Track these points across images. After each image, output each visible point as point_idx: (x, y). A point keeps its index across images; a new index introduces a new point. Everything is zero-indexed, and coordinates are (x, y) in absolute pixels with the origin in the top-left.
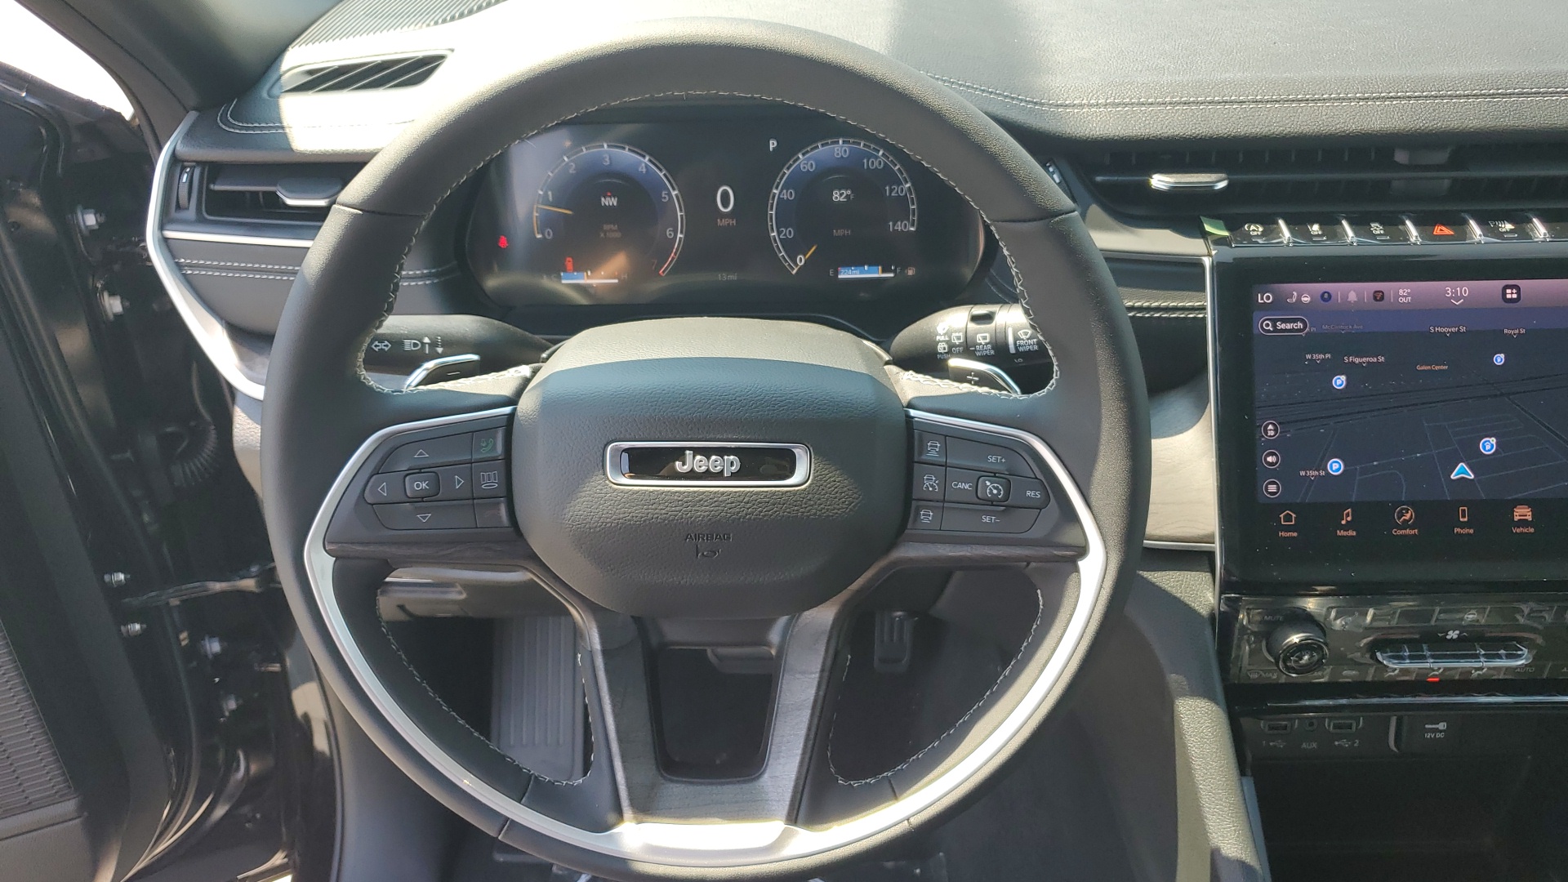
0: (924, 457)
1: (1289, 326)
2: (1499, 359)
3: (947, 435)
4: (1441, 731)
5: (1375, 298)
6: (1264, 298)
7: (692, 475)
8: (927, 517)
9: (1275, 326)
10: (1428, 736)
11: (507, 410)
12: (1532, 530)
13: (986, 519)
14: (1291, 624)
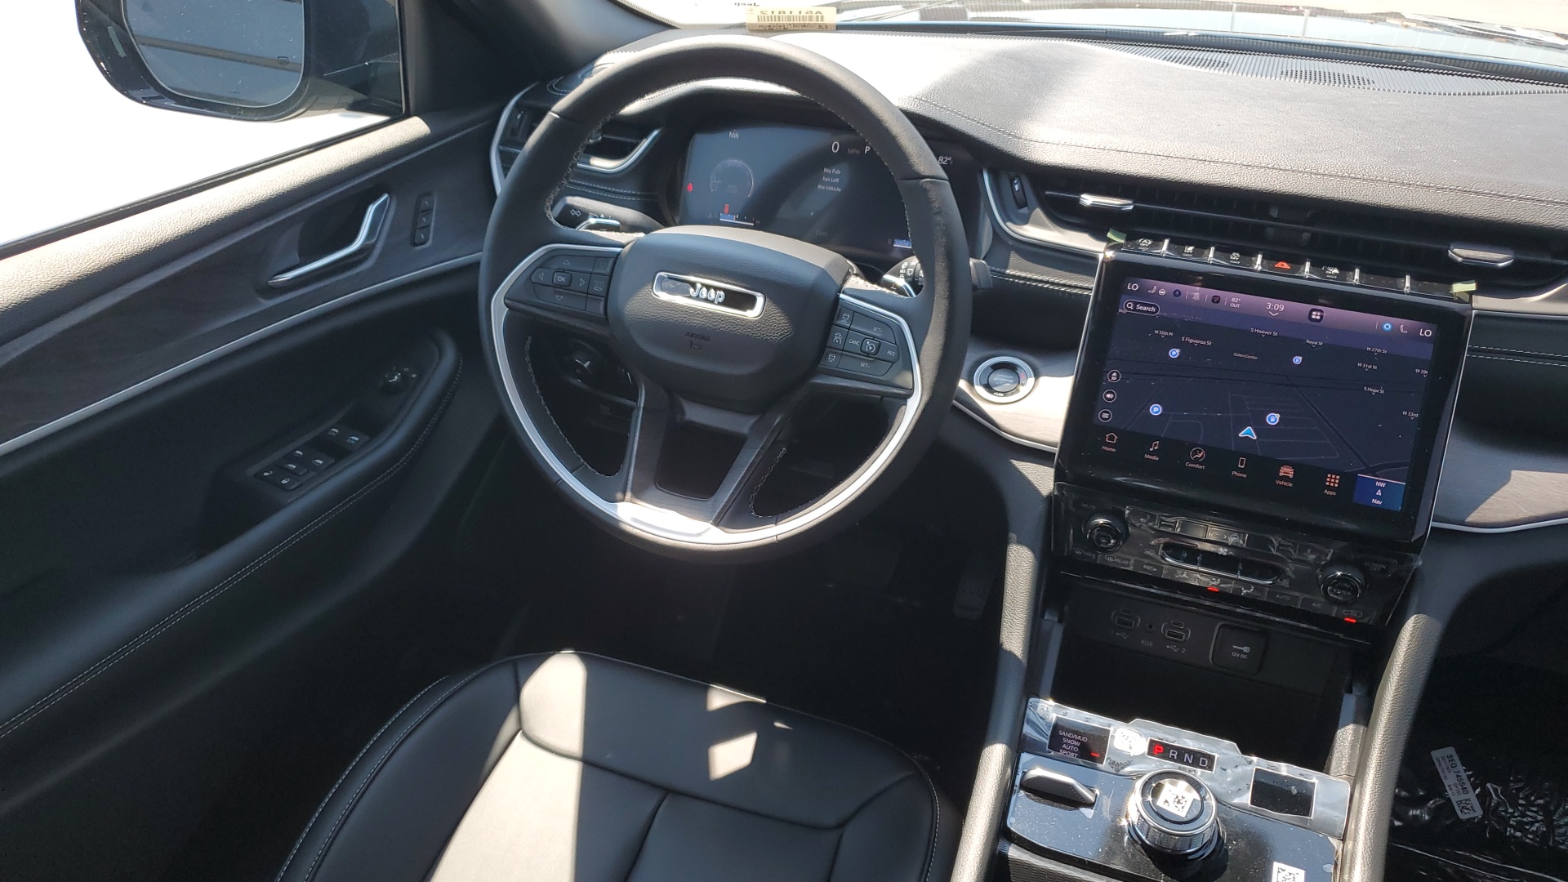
0: (838, 322)
1: (1145, 309)
2: (1297, 360)
3: (856, 312)
4: (1245, 653)
5: (1213, 301)
6: (1133, 287)
8: (832, 358)
9: (1135, 307)
10: (1234, 654)
11: (619, 250)
12: (1291, 485)
13: (863, 365)
14: (1103, 514)
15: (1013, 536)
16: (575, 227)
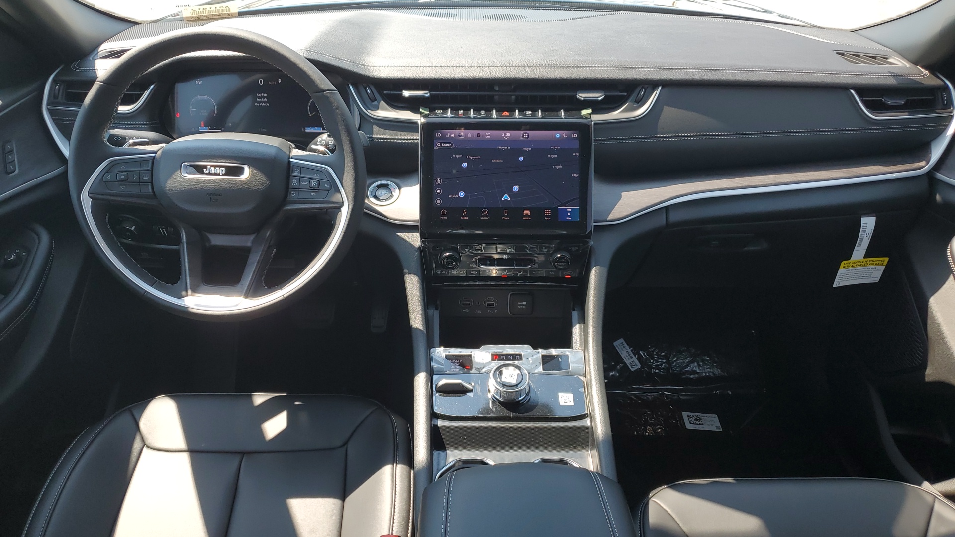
0: (293, 174)
1: (446, 145)
2: (521, 158)
3: (301, 167)
4: (524, 305)
5: (477, 136)
6: (438, 135)
7: (210, 174)
8: (294, 194)
9: (441, 145)
10: (520, 307)
11: (154, 155)
12: (530, 218)
13: (312, 194)
14: (446, 251)
15: (406, 271)
16: (122, 146)
